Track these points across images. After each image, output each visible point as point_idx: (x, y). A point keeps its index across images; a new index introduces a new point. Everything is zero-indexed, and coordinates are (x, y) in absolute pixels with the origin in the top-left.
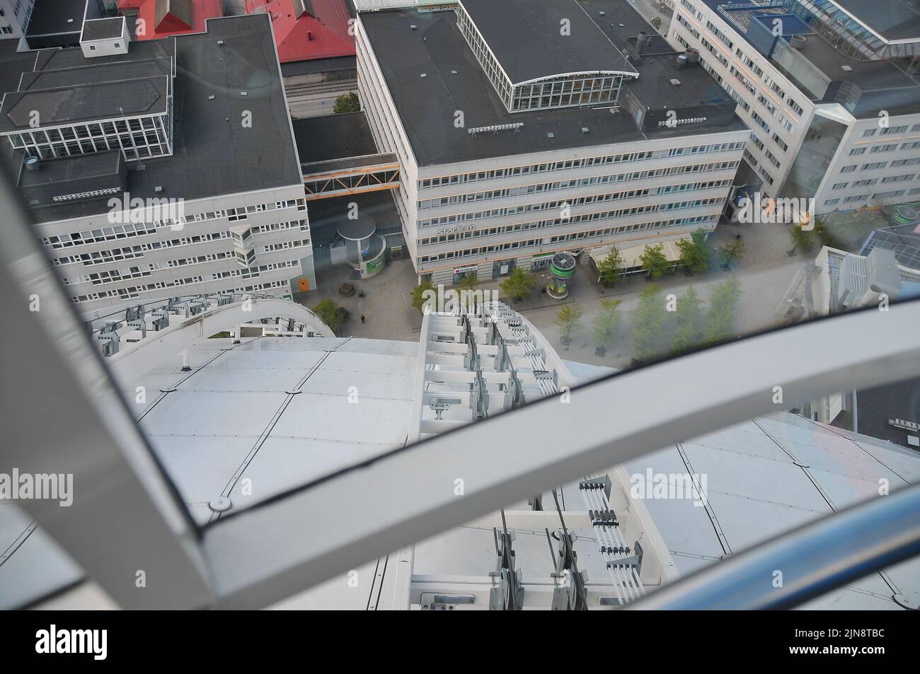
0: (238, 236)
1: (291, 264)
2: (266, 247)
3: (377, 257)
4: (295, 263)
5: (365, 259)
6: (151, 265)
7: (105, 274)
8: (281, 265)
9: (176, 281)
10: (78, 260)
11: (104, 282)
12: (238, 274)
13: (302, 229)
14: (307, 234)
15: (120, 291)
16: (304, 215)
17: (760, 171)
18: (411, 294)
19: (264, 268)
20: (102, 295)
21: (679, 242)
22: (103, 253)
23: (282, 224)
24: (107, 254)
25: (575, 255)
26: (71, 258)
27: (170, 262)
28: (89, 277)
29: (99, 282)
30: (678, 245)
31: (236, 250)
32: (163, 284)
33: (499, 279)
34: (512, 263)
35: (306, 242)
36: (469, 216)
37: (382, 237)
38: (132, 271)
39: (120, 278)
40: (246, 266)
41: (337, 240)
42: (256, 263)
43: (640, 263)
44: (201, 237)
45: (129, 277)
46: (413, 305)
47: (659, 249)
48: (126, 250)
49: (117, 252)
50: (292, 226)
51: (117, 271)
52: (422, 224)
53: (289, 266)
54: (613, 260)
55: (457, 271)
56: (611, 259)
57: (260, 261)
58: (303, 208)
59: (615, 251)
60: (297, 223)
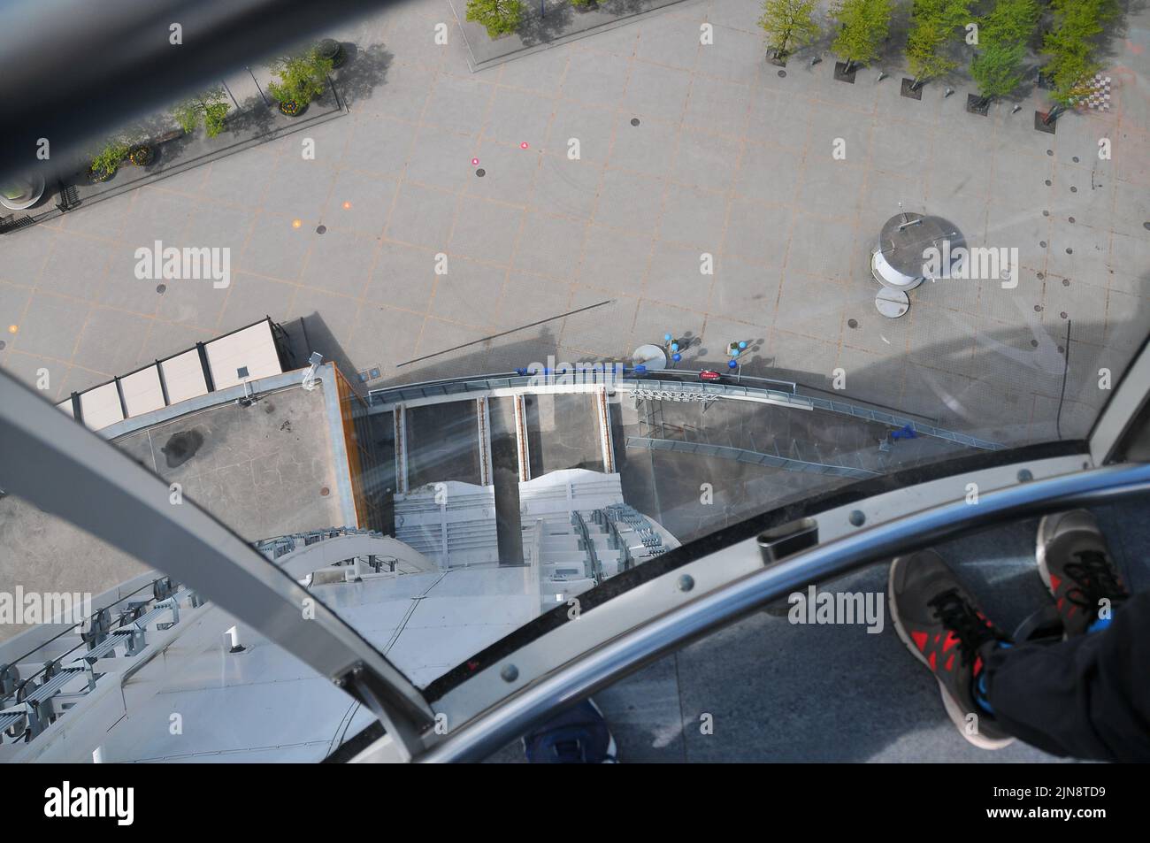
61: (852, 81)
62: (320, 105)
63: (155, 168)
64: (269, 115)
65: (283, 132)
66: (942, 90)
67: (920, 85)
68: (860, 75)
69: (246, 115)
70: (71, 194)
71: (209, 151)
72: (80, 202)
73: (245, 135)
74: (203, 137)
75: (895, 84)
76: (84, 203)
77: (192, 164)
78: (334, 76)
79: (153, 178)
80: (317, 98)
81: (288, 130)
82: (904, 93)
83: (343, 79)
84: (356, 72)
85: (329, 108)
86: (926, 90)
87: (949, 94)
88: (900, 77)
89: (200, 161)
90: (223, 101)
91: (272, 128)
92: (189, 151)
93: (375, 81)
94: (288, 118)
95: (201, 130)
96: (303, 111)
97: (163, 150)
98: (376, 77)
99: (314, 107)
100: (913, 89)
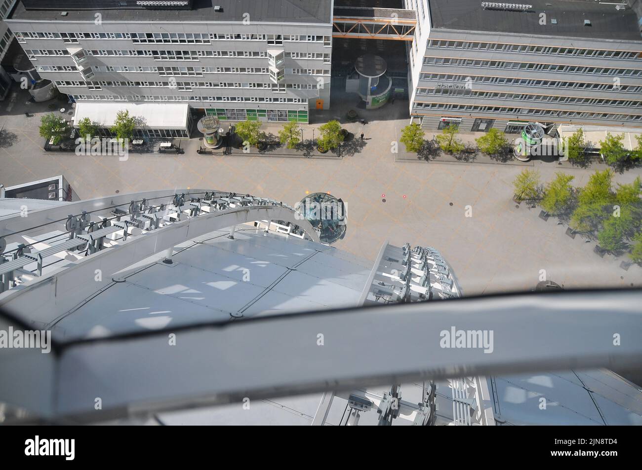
0: (273, 57)
2: (294, 70)
3: (382, 94)
4: (314, 86)
5: (372, 94)
6: (203, 68)
7: (168, 69)
8: (304, 86)
9: (221, 83)
10: (150, 54)
11: (167, 74)
12: (269, 87)
13: (325, 61)
14: (328, 65)
15: (179, 84)
16: (329, 49)
18: (402, 131)
19: (290, 86)
20: (165, 84)
21: (639, 136)
22: (169, 52)
23: (309, 54)
24: (172, 53)
25: (545, 127)
26: (145, 52)
27: (218, 68)
28: (157, 69)
29: (164, 73)
30: (637, 138)
31: (270, 68)
32: (210, 84)
33: (476, 133)
34: (490, 122)
35: (326, 72)
36: (465, 78)
37: (390, 78)
38: (189, 70)
39: (179, 74)
40: (276, 82)
41: (353, 74)
42: (284, 80)
43: (598, 146)
44: (244, 53)
45: (186, 74)
46: (402, 141)
47: (620, 139)
48: (185, 53)
49: (179, 53)
50: (317, 57)
51: (177, 67)
52: (424, 76)
53: (310, 88)
54: (577, 139)
55: (444, 120)
56: (575, 138)
57: (287, 80)
58: (329, 44)
59: (581, 131)
60: (321, 55)
61: (546, 220)
62: (333, 152)
63: (262, 152)
64: (312, 149)
65: (315, 157)
66: (585, 239)
67: (575, 233)
68: (550, 219)
69: (304, 145)
70: (229, 150)
71: (285, 154)
72: (231, 154)
73: (300, 152)
74: (285, 147)
75: (564, 228)
76: (233, 154)
77: (276, 156)
78: (342, 144)
79: (261, 155)
80: (333, 149)
81: (317, 157)
82: (567, 233)
83: (345, 146)
84: (350, 145)
85: (335, 155)
86: (577, 236)
87: (587, 242)
88: (566, 227)
89: (280, 156)
90: (298, 137)
91: (311, 154)
92: (278, 150)
93: (356, 151)
94: (319, 153)
95: (284, 145)
96: (325, 152)
97: (268, 146)
98: (357, 149)
99: (330, 152)
100: (572, 233)
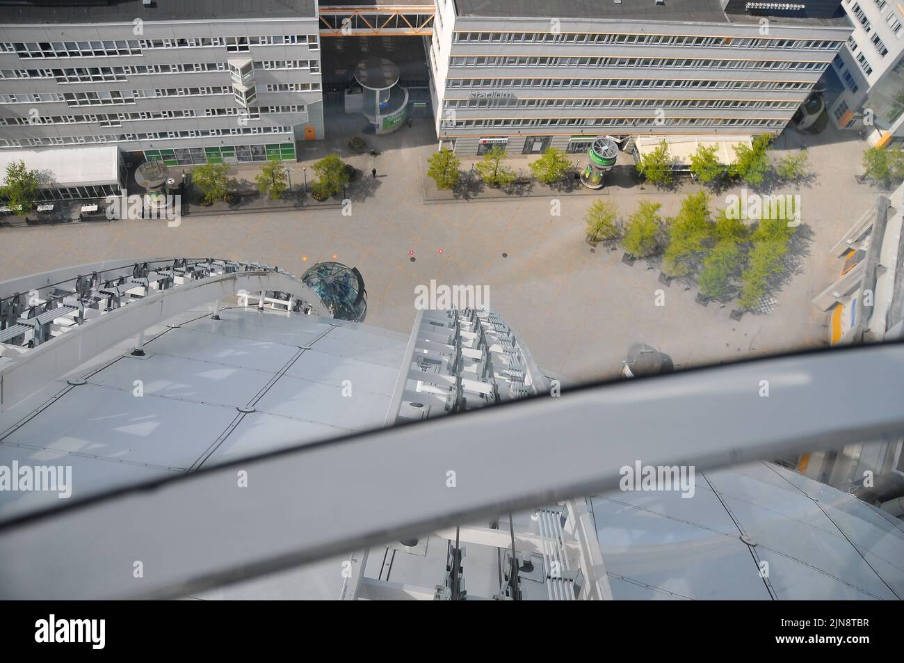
0: (237, 70)
1: (296, 109)
2: (269, 86)
3: (396, 113)
4: (301, 108)
5: (382, 112)
6: (135, 92)
7: (81, 96)
8: (286, 108)
9: (164, 112)
10: (50, 75)
11: (80, 104)
12: (235, 113)
13: (313, 70)
14: (317, 77)
15: (100, 117)
16: (316, 54)
17: (844, 75)
18: (429, 161)
19: (265, 109)
20: (79, 118)
21: (736, 145)
22: (80, 71)
23: (289, 62)
24: (84, 72)
25: (619, 141)
26: (42, 71)
27: (157, 91)
28: (63, 96)
29: (75, 103)
30: (735, 149)
31: (234, 85)
32: (148, 114)
33: (530, 156)
34: (546, 140)
35: (315, 86)
36: (507, 82)
37: (405, 90)
38: (113, 96)
39: (98, 102)
40: (244, 105)
41: (353, 87)
42: (257, 102)
43: (688, 162)
44: (194, 66)
45: (109, 101)
46: (430, 175)
47: (714, 150)
48: (105, 70)
49: (95, 71)
50: (301, 66)
51: (95, 93)
52: (451, 83)
53: (294, 110)
54: (660, 154)
55: (484, 141)
56: (657, 153)
57: (261, 101)
58: (315, 46)
59: (664, 144)
60: (306, 62)
61: (631, 265)
62: (334, 199)
63: (235, 207)
64: (305, 196)
65: (310, 208)
66: (683, 286)
67: (670, 279)
68: (637, 263)
69: (293, 193)
70: (186, 208)
71: (266, 207)
72: (189, 213)
73: (289, 203)
74: (266, 198)
75: (656, 274)
76: (192, 214)
78: (347, 186)
79: (233, 212)
80: (334, 195)
81: (314, 208)
82: (660, 280)
83: (351, 189)
84: (359, 186)
85: (339, 202)
86: (673, 282)
87: (686, 289)
88: (658, 272)
89: (260, 211)
90: (284, 182)
91: (305, 204)
92: (256, 203)
93: (368, 194)
94: (315, 201)
95: (265, 194)
96: (324, 199)
97: (242, 199)
98: (369, 191)
99: (331, 199)
100: (667, 279)
